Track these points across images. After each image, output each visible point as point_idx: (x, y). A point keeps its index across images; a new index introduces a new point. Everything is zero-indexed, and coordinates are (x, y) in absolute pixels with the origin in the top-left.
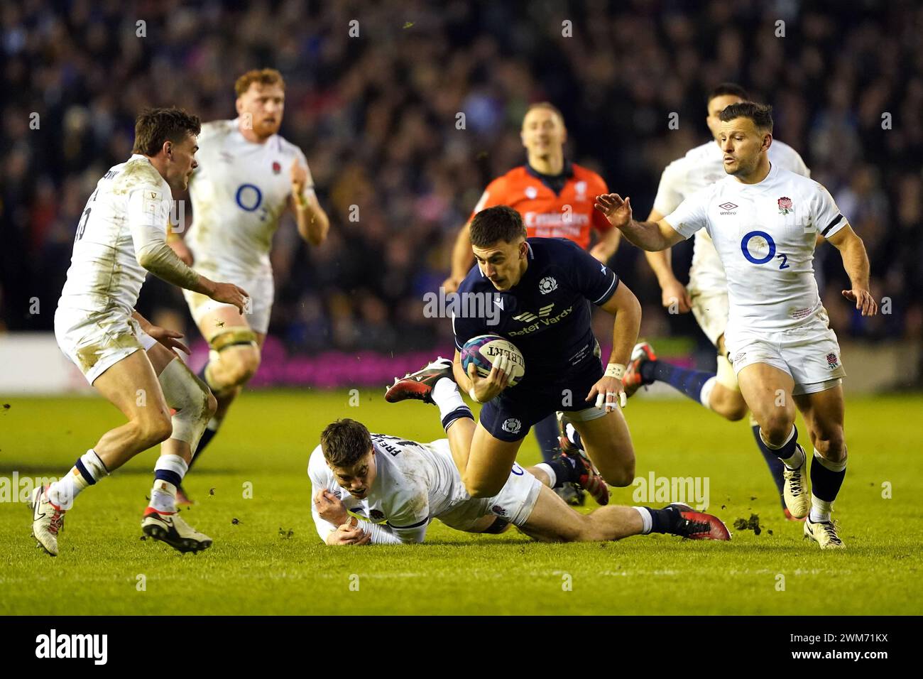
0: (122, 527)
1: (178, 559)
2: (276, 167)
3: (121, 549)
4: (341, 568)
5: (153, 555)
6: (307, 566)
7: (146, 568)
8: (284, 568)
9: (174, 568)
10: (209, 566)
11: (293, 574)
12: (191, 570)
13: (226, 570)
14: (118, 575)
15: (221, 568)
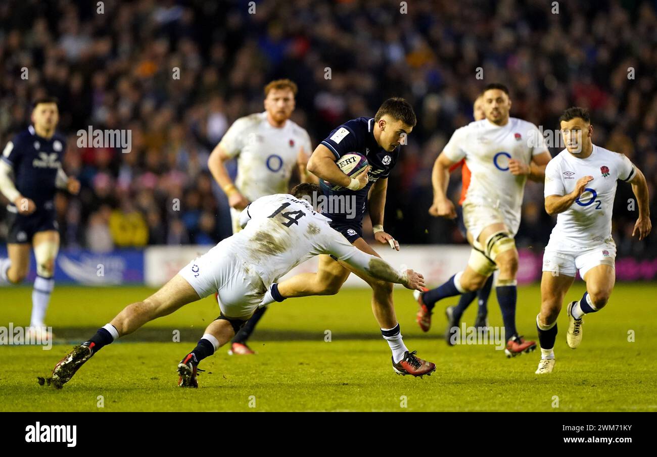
0: (462, 375)
1: (500, 396)
2: (292, 143)
3: (462, 389)
4: (609, 402)
5: (483, 393)
6: (586, 401)
7: (479, 402)
8: (570, 402)
9: (497, 402)
10: (520, 401)
11: (577, 406)
12: (508, 403)
13: (532, 404)
14: (460, 407)
15: (528, 402)
